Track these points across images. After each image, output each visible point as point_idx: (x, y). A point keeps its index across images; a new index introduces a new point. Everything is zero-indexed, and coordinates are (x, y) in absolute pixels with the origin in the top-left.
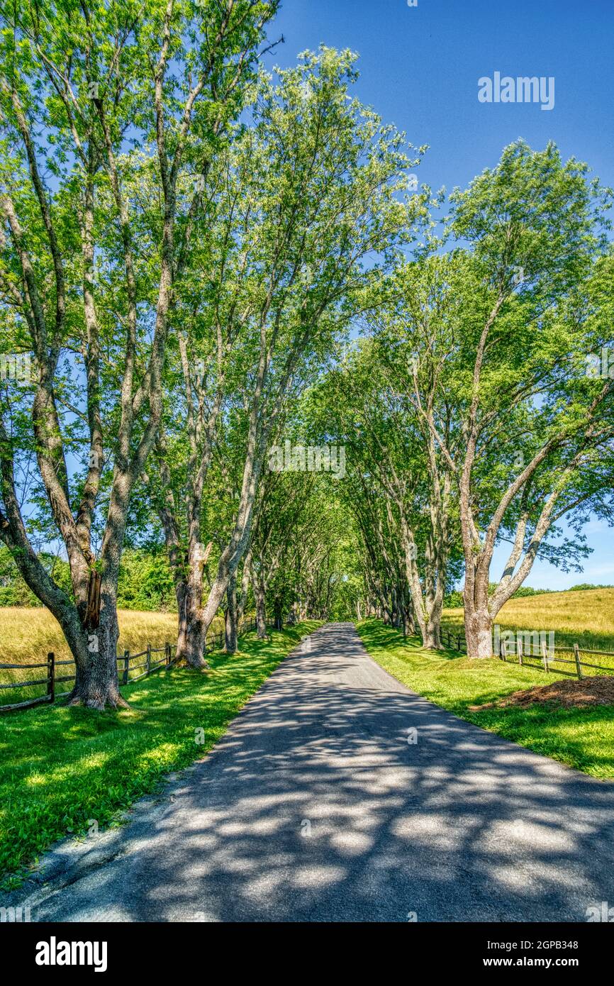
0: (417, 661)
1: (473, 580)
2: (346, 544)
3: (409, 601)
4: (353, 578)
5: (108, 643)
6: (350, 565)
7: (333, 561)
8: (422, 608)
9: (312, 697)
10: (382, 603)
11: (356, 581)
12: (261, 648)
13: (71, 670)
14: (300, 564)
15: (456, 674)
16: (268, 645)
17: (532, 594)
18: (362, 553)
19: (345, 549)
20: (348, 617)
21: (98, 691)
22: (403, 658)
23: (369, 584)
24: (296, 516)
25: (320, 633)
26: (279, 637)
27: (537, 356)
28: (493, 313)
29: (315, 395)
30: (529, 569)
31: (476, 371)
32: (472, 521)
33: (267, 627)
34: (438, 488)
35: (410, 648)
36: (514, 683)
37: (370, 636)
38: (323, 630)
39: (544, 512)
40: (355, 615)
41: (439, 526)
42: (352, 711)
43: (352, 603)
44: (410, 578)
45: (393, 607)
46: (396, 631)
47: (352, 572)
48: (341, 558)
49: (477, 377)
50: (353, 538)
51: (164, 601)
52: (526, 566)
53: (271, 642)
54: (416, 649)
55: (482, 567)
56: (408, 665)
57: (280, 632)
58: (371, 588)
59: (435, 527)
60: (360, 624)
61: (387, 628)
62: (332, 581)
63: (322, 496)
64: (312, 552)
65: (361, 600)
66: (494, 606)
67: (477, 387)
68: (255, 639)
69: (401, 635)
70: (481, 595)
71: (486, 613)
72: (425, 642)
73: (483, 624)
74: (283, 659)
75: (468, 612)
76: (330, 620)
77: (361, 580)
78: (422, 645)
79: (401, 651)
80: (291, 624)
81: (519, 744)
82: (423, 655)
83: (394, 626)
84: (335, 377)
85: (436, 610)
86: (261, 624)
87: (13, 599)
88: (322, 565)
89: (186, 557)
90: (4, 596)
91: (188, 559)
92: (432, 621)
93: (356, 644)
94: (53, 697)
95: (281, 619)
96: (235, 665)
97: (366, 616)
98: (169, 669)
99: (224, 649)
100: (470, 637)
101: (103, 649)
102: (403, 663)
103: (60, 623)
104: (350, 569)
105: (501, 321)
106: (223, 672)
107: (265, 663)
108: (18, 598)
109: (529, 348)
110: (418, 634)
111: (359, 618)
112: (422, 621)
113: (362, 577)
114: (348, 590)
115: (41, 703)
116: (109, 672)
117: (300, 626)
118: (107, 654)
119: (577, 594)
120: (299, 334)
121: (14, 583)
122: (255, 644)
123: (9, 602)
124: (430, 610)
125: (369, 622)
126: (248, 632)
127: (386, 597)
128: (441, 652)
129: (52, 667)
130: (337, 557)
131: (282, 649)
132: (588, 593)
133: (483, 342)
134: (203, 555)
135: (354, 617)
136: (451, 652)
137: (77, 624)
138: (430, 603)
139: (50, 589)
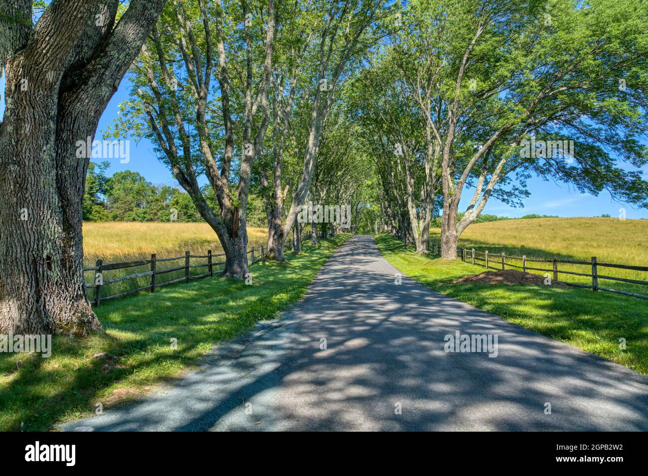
0: (412, 260)
1: (448, 212)
2: (369, 183)
3: (409, 224)
4: (374, 206)
5: (243, 245)
6: (372, 197)
7: (361, 194)
8: (417, 227)
9: (353, 277)
10: (391, 224)
11: (376, 208)
12: (315, 250)
13: (224, 258)
14: (338, 196)
15: (433, 268)
16: (319, 249)
18: (380, 189)
19: (368, 186)
20: (369, 232)
21: (238, 270)
22: (403, 258)
23: (384, 210)
24: (337, 165)
25: (351, 242)
26: (325, 244)
27: (499, 72)
28: (473, 42)
29: (353, 85)
30: (483, 207)
31: (458, 81)
32: (449, 176)
33: (318, 237)
34: (430, 152)
35: (408, 253)
36: (465, 273)
37: (384, 245)
38: (352, 240)
39: (496, 171)
40: (373, 230)
41: (431, 175)
42: (374, 283)
43: (372, 221)
44: (410, 209)
45: (399, 226)
46: (400, 242)
47: (373, 202)
48: (366, 193)
49: (458, 85)
50: (375, 179)
52: (482, 205)
53: (320, 246)
54: (412, 253)
55: (454, 205)
56: (406, 262)
57: (325, 240)
58: (385, 212)
59: (428, 177)
60: (377, 236)
61: (395, 239)
62: (359, 207)
63: (354, 151)
64: (346, 188)
65: (378, 221)
66: (460, 229)
67: (458, 92)
68: (310, 244)
69: (403, 244)
70: (452, 222)
71: (454, 233)
72: (417, 249)
73: (452, 239)
74: (329, 257)
75: (444, 232)
76: (357, 233)
77: (379, 208)
78: (416, 250)
79: (403, 255)
80: (332, 235)
82: (416, 257)
83: (399, 238)
84: (367, 75)
85: (426, 229)
86: (314, 235)
87: (148, 217)
88: (352, 196)
89: (273, 194)
90: (142, 215)
91: (274, 196)
92: (423, 236)
93: (375, 249)
94: (212, 273)
95: (326, 232)
96: (301, 260)
97: (381, 231)
98: (264, 261)
99: (293, 250)
100: (444, 247)
101: (240, 249)
102: (402, 261)
103: (218, 234)
104: (371, 200)
105: (477, 48)
106: (295, 263)
107: (319, 259)
108: (151, 216)
109: (495, 66)
110: (414, 244)
111: (377, 233)
112: (416, 236)
113: (379, 205)
114: (370, 213)
115: (206, 276)
116: (244, 260)
117: (338, 236)
118: (242, 251)
119: (526, 221)
120: (344, 51)
121: (148, 206)
122: (310, 247)
123: (146, 219)
124: (421, 229)
125: (383, 235)
126: (305, 240)
127: (394, 219)
128: (428, 256)
129: (210, 258)
130: (363, 191)
131: (328, 251)
132: (534, 220)
133: (464, 62)
134: (283, 194)
135: (373, 231)
136: (434, 256)
137: (227, 235)
138: (422, 224)
139: (213, 217)
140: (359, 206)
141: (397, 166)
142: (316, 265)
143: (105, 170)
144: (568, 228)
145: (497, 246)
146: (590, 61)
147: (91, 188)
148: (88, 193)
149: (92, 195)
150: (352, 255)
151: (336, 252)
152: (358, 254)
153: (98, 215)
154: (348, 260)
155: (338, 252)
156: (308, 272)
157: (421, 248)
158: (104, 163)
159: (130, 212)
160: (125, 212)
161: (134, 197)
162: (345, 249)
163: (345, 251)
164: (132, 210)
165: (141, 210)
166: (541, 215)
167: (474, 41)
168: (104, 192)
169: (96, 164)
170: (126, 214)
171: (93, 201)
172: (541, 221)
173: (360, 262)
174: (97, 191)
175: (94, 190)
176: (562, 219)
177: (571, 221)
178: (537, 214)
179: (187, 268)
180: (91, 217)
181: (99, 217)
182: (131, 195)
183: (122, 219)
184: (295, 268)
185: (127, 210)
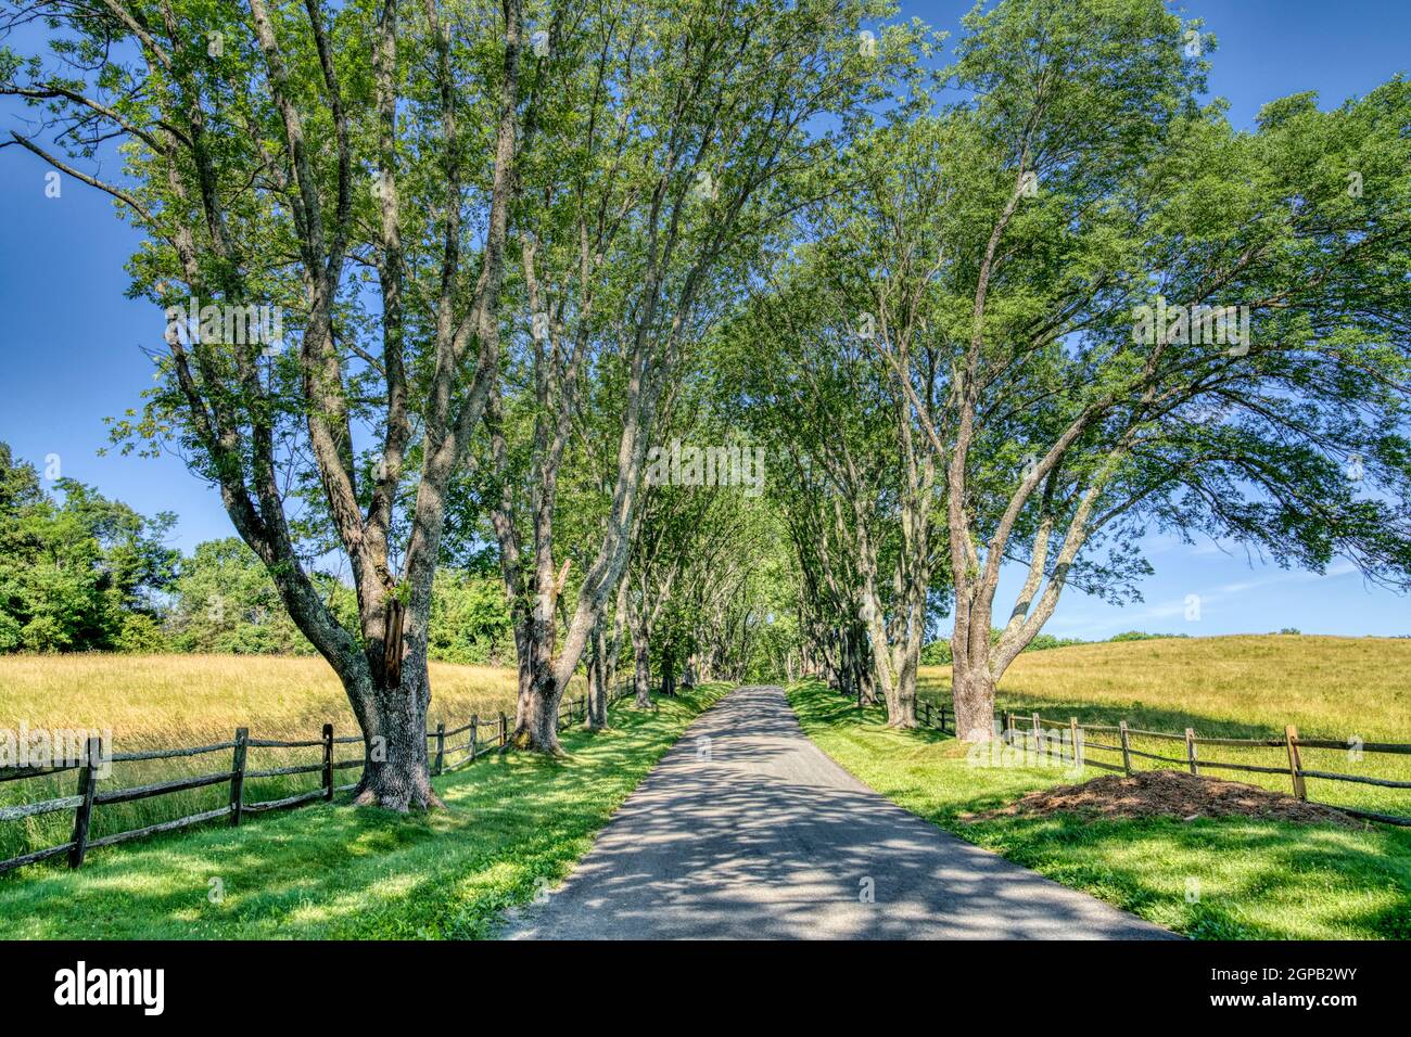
0: (880, 745)
1: (966, 622)
2: (772, 565)
3: (867, 653)
4: (783, 618)
5: (414, 710)
6: (778, 599)
7: (753, 592)
8: (888, 664)
9: (722, 797)
10: (825, 657)
11: (787, 623)
12: (642, 722)
13: (357, 752)
14: (701, 596)
15: (940, 765)
16: (653, 719)
17: (1053, 646)
18: (796, 579)
19: (770, 574)
20: (773, 678)
21: (398, 783)
22: (858, 741)
23: (806, 627)
24: (697, 520)
25: (731, 701)
26: (669, 706)
27: (1071, 275)
28: (1008, 210)
30: (1053, 606)
31: (978, 298)
32: (966, 532)
33: (651, 691)
34: (914, 480)
35: (867, 725)
36: (1028, 780)
37: (807, 707)
38: (734, 697)
39: (1077, 517)
40: (784, 675)
41: (915, 538)
43: (780, 656)
44: (869, 619)
45: (843, 663)
46: (846, 700)
47: (781, 609)
48: (764, 587)
49: (979, 308)
50: (783, 556)
51: (497, 649)
52: (1048, 601)
53: (656, 713)
54: (878, 728)
55: (980, 603)
56: (866, 751)
57: (671, 699)
58: (809, 631)
59: (908, 540)
60: (791, 688)
61: (834, 695)
62: (750, 622)
64: (720, 577)
65: (794, 651)
66: (998, 663)
67: (978, 324)
68: (632, 708)
69: (855, 705)
70: (979, 645)
71: (986, 673)
72: (891, 716)
73: (981, 690)
74: (675, 741)
75: (958, 671)
76: (746, 681)
77: (795, 622)
78: (886, 720)
79: (855, 731)
80: (687, 686)
81: (1037, 871)
82: (888, 737)
83: (844, 692)
84: (760, 305)
85: (908, 668)
86: (642, 686)
87: (268, 644)
88: (735, 597)
89: (532, 582)
90: (255, 640)
91: (534, 586)
92: (903, 686)
93: (784, 717)
94: (330, 792)
95: (672, 679)
96: (604, 748)
97: (801, 676)
98: (505, 752)
99: (587, 724)
100: (961, 709)
101: (406, 720)
102: (857, 748)
103: (343, 678)
104: (777, 604)
105: (1020, 222)
106: (585, 758)
107: (650, 746)
108: (276, 643)
109: (1061, 263)
110: (880, 704)
111: (791, 679)
112: (887, 684)
113: (796, 617)
114: (775, 635)
115: (313, 800)
116: (415, 755)
117: (701, 690)
118: (413, 727)
119: (1122, 646)
120: (707, 239)
121: (270, 619)
122: (633, 715)
123: (263, 649)
124: (899, 667)
125: (805, 685)
126: (623, 698)
127: (832, 646)
128: (916, 732)
129: (329, 747)
130: (758, 585)
131: (674, 725)
132: (1140, 645)
133: (990, 254)
134: (556, 580)
135: (782, 678)
136: (931, 732)
137: (367, 681)
138: (899, 657)
139: (327, 627)
140: (750, 620)
141: (833, 523)
142: (637, 763)
143: (163, 533)
144: (1221, 660)
145: (1076, 706)
146: (1289, 244)
147: (127, 574)
148: (120, 586)
149: (127, 589)
150: (732, 733)
151: (693, 728)
152: (748, 731)
153: (137, 636)
154: (723, 746)
155: (700, 728)
156: (612, 784)
157: (901, 715)
158: (162, 516)
159: (227, 634)
160: (216, 633)
161: (238, 599)
162: (715, 720)
163: (715, 724)
164: (232, 628)
165: (253, 629)
166: (1151, 634)
167: (1010, 206)
168: (157, 583)
169: (143, 517)
170: (219, 638)
171: (129, 604)
172: (1157, 645)
173: (752, 753)
174: (142, 580)
175: (133, 579)
176: (1201, 641)
177: (1222, 644)
178: (1140, 630)
179: (237, 777)
180: (118, 642)
181: (138, 641)
182: (235, 593)
183: (208, 649)
184: (580, 770)
185: (221, 627)
